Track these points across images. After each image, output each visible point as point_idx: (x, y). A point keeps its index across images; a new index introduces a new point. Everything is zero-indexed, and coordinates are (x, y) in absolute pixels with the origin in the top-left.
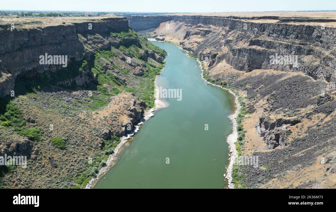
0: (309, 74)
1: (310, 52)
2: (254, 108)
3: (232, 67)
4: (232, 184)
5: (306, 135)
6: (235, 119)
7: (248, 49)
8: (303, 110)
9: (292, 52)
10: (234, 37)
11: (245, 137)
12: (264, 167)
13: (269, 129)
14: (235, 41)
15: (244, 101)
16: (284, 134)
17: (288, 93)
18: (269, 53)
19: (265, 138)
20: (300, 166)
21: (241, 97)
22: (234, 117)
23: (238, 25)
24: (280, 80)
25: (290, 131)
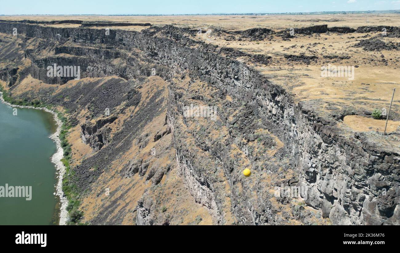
0: (121, 76)
1: (117, 55)
2: (76, 120)
3: (41, 81)
4: (64, 197)
5: (123, 128)
6: (58, 136)
7: (55, 58)
8: (118, 107)
9: (102, 56)
10: (34, 45)
11: (71, 150)
12: (93, 168)
13: (92, 133)
14: (36, 50)
15: (65, 116)
16: (106, 133)
17: (106, 97)
18: (81, 60)
19: (91, 143)
20: (121, 153)
21: (61, 113)
22: (55, 136)
23: (37, 31)
24: (98, 86)
25: (109, 128)
